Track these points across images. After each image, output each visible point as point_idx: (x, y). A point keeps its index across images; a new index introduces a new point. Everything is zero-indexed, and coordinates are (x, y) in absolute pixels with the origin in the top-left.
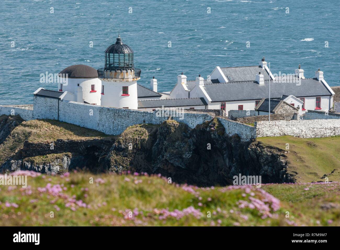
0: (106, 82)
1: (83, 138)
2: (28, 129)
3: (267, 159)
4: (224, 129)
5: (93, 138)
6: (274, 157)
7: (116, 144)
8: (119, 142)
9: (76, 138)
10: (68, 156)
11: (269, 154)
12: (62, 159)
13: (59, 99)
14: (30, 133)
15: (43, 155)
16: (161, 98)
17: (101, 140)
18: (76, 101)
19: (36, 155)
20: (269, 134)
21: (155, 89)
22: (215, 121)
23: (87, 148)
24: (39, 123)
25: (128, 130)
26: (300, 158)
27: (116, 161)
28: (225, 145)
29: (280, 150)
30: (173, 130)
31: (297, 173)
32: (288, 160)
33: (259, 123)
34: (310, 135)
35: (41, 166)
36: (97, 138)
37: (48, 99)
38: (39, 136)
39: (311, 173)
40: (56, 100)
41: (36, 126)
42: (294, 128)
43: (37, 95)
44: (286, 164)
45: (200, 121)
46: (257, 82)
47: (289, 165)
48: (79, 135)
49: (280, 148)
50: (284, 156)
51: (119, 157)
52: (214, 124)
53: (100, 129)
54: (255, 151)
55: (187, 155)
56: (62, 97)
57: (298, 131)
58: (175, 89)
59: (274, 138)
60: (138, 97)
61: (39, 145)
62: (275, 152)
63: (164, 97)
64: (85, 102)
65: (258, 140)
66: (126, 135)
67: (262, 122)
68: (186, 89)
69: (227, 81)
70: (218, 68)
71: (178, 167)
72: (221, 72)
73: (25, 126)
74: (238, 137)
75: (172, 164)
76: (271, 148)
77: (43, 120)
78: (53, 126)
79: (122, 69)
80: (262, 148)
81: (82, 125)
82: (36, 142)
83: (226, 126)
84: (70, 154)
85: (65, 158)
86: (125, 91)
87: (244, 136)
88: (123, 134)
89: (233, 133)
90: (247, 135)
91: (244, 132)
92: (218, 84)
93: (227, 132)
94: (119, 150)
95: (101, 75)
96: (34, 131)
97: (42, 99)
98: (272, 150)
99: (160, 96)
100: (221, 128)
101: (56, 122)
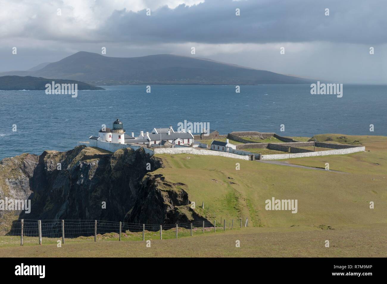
0: (113, 134)
1: (104, 154)
2: (86, 150)
3: (156, 162)
4: (145, 151)
5: (106, 154)
6: (159, 161)
7: (113, 156)
8: (114, 155)
9: (101, 153)
10: (98, 160)
11: (157, 160)
12: (96, 161)
13: (97, 140)
14: (86, 152)
15: (90, 159)
16: (135, 139)
17: (109, 154)
18: (103, 140)
19: (88, 159)
20: (159, 153)
21: (133, 136)
22: (142, 149)
23: (105, 157)
24: (90, 148)
25: (118, 151)
26: (167, 162)
27: (112, 162)
28: (145, 157)
29: (161, 159)
30: (129, 151)
31: (165, 167)
32: (163, 162)
33: (155, 149)
34: (174, 153)
35: (89, 163)
36: (108, 154)
37: (94, 140)
38: (89, 153)
39: (170, 167)
40: (96, 140)
41: (89, 149)
42: (168, 151)
43: (90, 138)
44: (162, 164)
45: (138, 148)
46: (168, 134)
47: (163, 164)
48: (102, 152)
49: (161, 158)
50: (162, 161)
51: (114, 160)
52: (141, 149)
53: (110, 150)
54: (152, 159)
55: (133, 160)
56: (98, 139)
57: (169, 152)
58: (140, 136)
59: (160, 154)
60: (125, 139)
61: (89, 156)
62: (159, 160)
63: (136, 139)
64: (106, 141)
65: (154, 155)
66: (116, 153)
67: (156, 149)
68: (143, 136)
69: (157, 133)
70: (155, 129)
71: (130, 164)
72: (155, 130)
73: (85, 149)
74: (149, 154)
75: (128, 163)
76: (158, 158)
77: (92, 147)
78: (94, 149)
79: (118, 129)
80: (154, 158)
81: (104, 149)
82: (87, 155)
83: (145, 150)
84: (99, 159)
85: (97, 160)
86: (120, 137)
87: (150, 154)
88: (115, 152)
89: (147, 153)
90: (151, 153)
91: (150, 152)
92: (155, 134)
93: (146, 152)
94: (114, 158)
95: (111, 132)
96: (88, 151)
97: (92, 140)
98: (158, 159)
99: (134, 138)
100: (144, 151)
101: (96, 148)
